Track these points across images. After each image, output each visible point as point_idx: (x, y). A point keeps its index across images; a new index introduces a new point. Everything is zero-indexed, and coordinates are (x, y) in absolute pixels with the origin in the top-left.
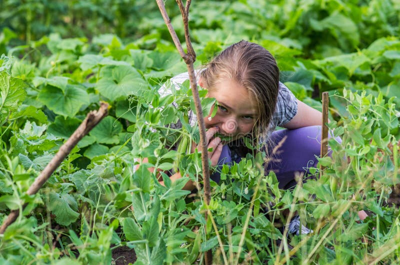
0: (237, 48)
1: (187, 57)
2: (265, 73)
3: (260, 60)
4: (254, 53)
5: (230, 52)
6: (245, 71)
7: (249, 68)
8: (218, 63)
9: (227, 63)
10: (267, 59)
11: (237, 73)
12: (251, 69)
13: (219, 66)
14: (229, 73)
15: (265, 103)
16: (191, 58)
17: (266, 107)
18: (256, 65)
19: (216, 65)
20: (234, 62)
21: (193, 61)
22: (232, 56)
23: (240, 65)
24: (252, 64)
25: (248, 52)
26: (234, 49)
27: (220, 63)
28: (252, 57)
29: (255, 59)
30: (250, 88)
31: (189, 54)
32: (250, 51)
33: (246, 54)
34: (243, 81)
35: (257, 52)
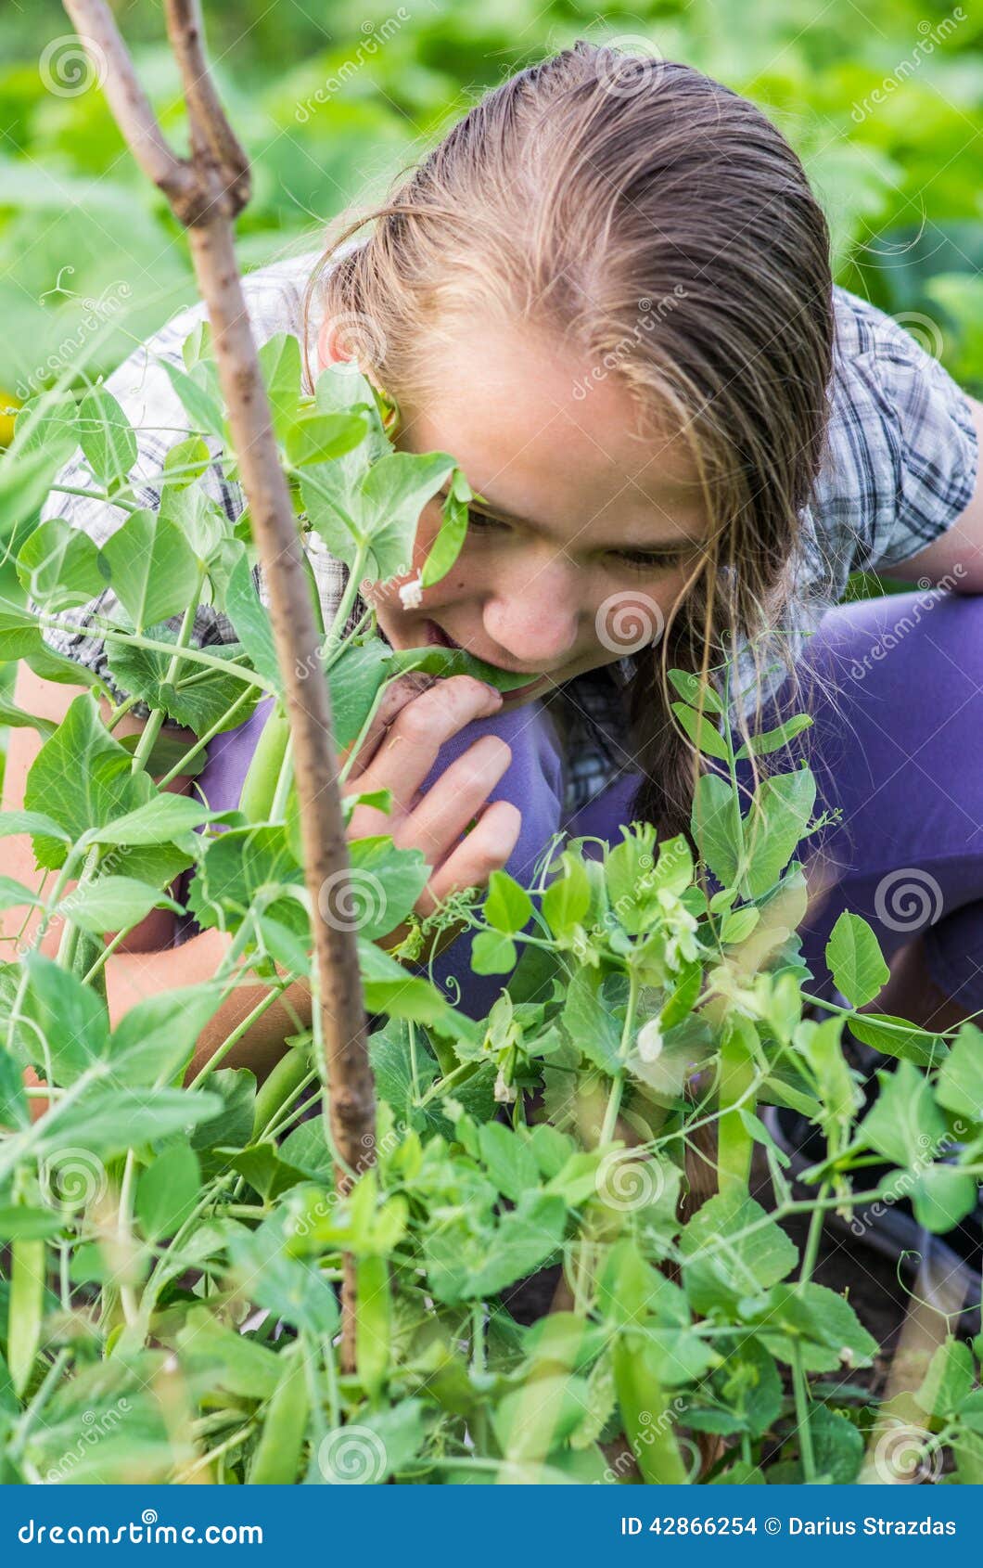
0: (542, 105)
1: (188, 179)
2: (735, 259)
3: (699, 169)
4: (649, 129)
5: (495, 131)
6: (599, 256)
7: (623, 233)
8: (422, 209)
9: (478, 212)
10: (741, 160)
11: (546, 277)
12: (640, 236)
13: (433, 232)
14: (495, 280)
15: (744, 453)
16: (215, 186)
17: (753, 479)
18: (668, 206)
19: (413, 224)
20: (522, 199)
21: (226, 206)
22: (508, 159)
23: (564, 217)
24: (641, 206)
25: (609, 130)
26: (522, 109)
27: (435, 210)
28: (642, 156)
29: (654, 171)
30: (640, 374)
31: (200, 160)
32: (627, 116)
33: (598, 142)
34: (595, 323)
35: (668, 122)
